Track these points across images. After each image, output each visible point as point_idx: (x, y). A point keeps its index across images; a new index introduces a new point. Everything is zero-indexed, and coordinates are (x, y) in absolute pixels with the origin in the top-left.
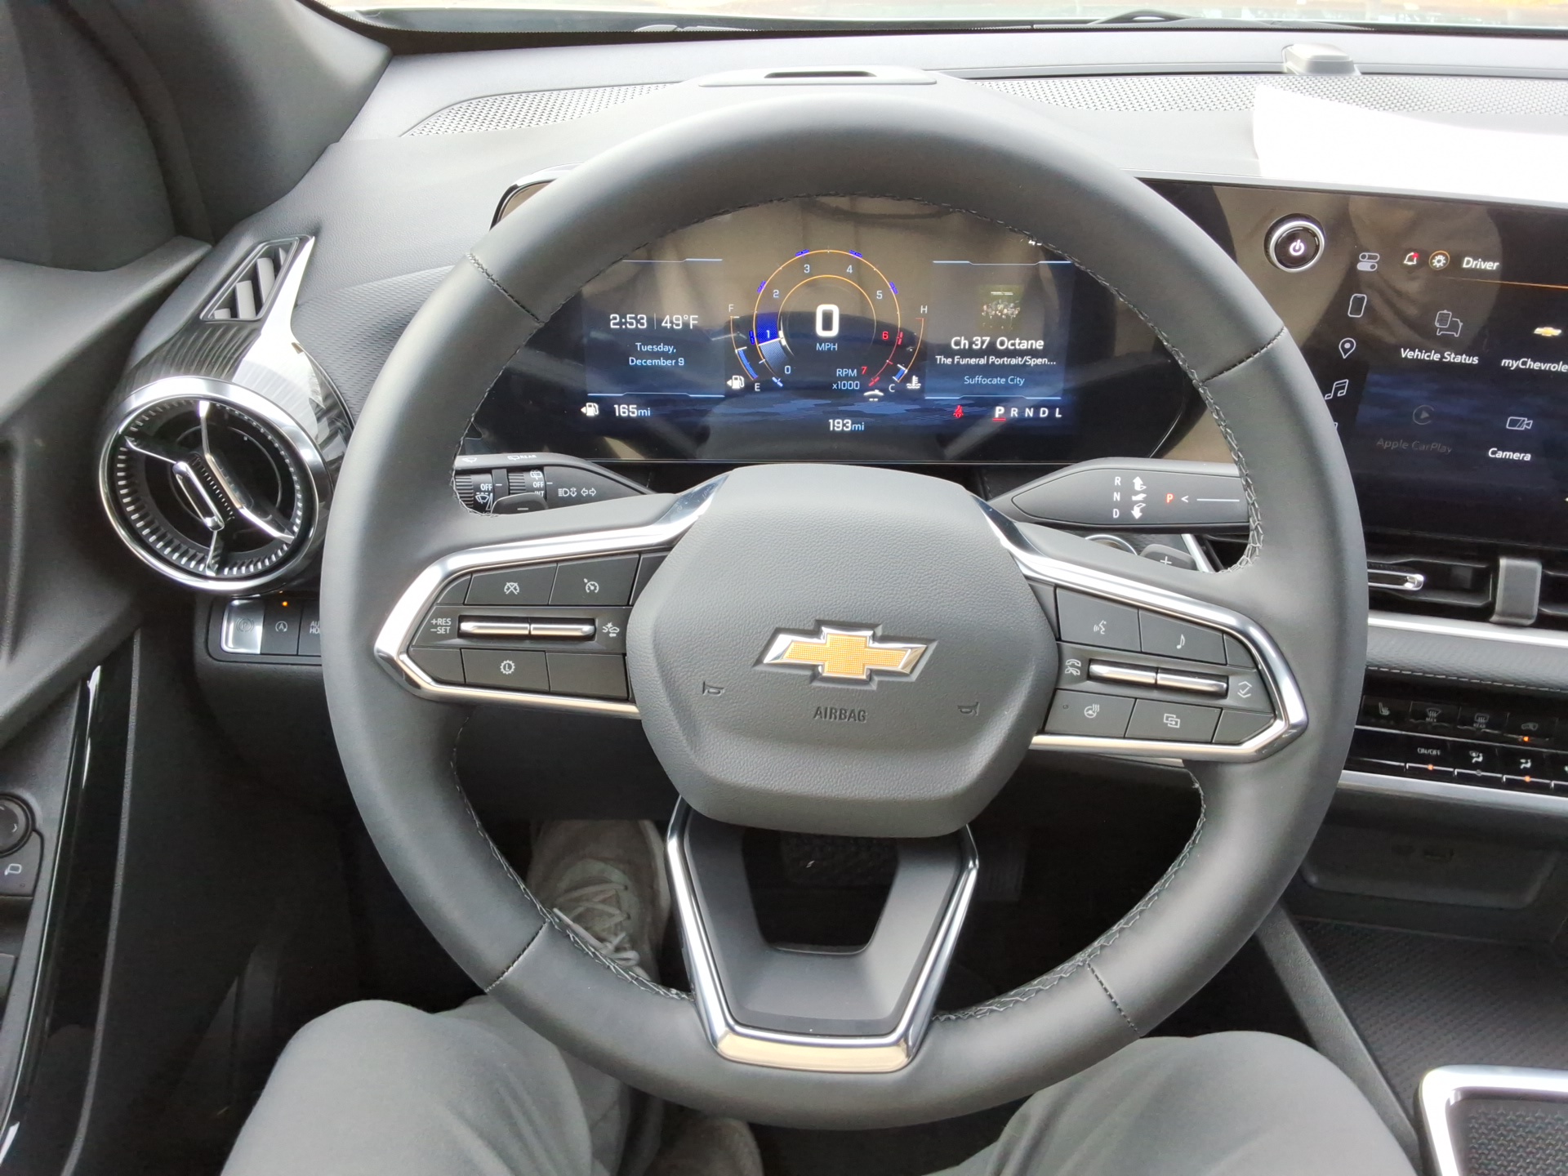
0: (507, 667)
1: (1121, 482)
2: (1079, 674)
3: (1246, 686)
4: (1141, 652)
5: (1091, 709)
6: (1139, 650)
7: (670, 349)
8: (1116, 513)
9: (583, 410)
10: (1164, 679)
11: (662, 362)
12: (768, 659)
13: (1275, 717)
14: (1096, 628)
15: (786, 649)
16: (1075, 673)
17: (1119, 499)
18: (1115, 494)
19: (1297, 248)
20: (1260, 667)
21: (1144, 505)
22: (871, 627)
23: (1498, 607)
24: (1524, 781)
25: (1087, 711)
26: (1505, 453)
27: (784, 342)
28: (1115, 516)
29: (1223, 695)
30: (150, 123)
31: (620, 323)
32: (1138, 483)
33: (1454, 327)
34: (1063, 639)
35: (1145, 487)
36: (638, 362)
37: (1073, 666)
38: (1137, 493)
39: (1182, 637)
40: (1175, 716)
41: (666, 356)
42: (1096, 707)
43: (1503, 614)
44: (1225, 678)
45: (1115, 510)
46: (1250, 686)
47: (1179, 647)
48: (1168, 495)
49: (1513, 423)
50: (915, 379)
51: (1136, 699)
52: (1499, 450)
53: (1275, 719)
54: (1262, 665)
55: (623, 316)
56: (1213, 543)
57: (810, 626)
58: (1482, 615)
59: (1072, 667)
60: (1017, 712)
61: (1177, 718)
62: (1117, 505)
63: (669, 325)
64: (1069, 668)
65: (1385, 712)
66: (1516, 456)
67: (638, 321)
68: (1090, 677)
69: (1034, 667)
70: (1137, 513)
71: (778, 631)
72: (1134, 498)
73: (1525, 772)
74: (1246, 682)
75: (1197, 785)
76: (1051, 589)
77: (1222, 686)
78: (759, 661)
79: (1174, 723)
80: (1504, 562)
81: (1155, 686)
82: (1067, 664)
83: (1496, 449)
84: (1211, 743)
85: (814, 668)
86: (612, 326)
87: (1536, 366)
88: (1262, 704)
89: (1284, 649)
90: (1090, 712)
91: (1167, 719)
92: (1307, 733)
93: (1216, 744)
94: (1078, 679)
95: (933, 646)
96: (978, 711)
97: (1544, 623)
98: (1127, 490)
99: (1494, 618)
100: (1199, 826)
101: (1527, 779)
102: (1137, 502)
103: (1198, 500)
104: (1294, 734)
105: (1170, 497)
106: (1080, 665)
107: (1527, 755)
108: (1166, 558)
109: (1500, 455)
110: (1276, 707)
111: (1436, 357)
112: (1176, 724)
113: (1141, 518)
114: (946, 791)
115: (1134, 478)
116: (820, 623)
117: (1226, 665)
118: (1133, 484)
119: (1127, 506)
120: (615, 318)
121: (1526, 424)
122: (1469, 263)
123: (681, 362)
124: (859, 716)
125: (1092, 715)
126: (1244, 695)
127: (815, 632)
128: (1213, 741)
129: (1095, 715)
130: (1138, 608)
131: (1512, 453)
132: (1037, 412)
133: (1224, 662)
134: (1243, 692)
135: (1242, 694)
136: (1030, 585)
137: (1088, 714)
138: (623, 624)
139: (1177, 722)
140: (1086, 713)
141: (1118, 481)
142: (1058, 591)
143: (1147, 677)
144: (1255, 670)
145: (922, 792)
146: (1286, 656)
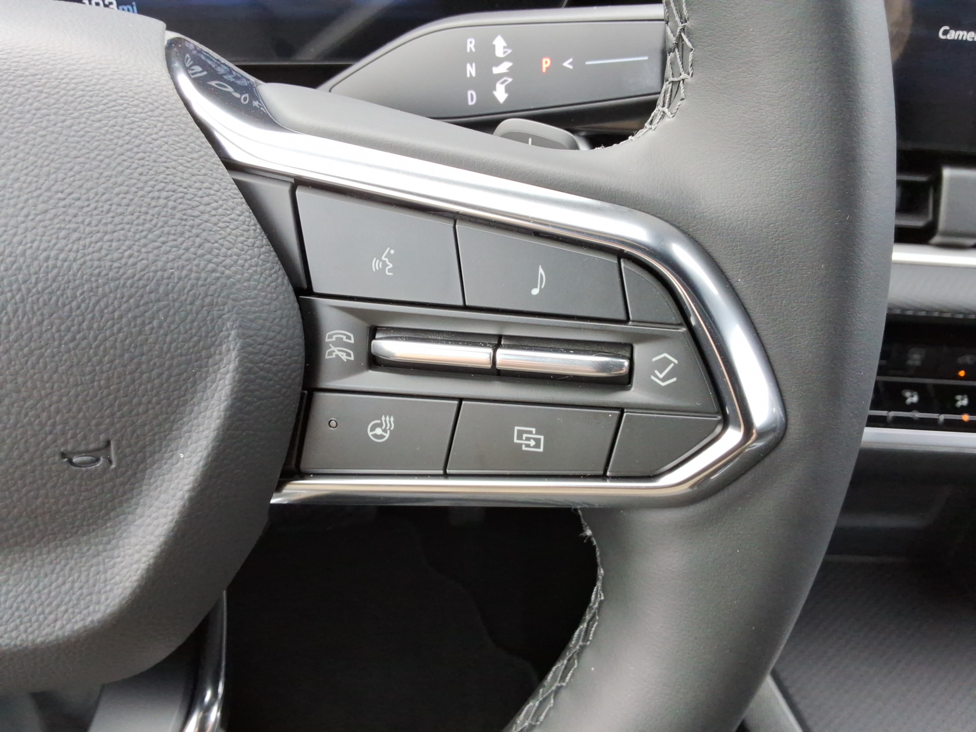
1: (475, 46)
2: (352, 358)
3: (666, 362)
4: (465, 308)
5: (380, 425)
6: (461, 303)
8: (472, 98)
10: (508, 358)
13: (726, 422)
14: (376, 265)
16: (344, 357)
17: (474, 74)
18: (468, 66)
20: (693, 322)
21: (510, 80)
23: (942, 225)
24: (961, 421)
25: (373, 429)
26: (958, 32)
28: (470, 103)
29: (624, 382)
32: (500, 46)
34: (317, 289)
35: (509, 51)
37: (340, 343)
38: (499, 61)
39: (541, 271)
40: (534, 430)
43: (946, 235)
44: (626, 348)
45: (469, 92)
46: (676, 362)
47: (535, 292)
48: (544, 60)
51: (461, 400)
52: (951, 29)
53: (725, 428)
54: (696, 319)
59: (338, 345)
60: (205, 453)
61: (537, 433)
62: (471, 83)
64: (333, 348)
66: (970, 36)
68: (375, 362)
69: (234, 354)
70: (501, 94)
72: (496, 70)
73: (962, 410)
74: (665, 355)
75: (589, 533)
76: (286, 189)
77: (621, 366)
79: (532, 443)
80: (948, 173)
81: (494, 373)
82: (327, 340)
83: (947, 28)
84: (603, 477)
88: (700, 397)
89: (739, 283)
90: (379, 431)
91: (520, 437)
92: (785, 446)
93: (615, 478)
94: (352, 369)
96: (113, 457)
98: (487, 58)
99: (937, 239)
100: (594, 603)
101: (966, 417)
102: (501, 76)
103: (588, 63)
104: (759, 450)
105: (546, 63)
106: (352, 341)
107: (963, 391)
108: (530, 140)
109: (952, 35)
110: (726, 398)
112: (537, 445)
113: (506, 101)
114: (68, 627)
115: (494, 38)
117: (627, 321)
118: (494, 46)
119: (487, 82)
125: (382, 437)
126: (663, 380)
128: (608, 474)
129: (387, 435)
130: (455, 217)
131: (965, 33)
133: (622, 316)
134: (661, 376)
135: (659, 378)
136: (237, 182)
137: (376, 436)
139: (538, 441)
140: (370, 434)
141: (471, 45)
142: (300, 193)
143: (479, 356)
144: (684, 329)
145: (14, 634)
146: (741, 295)
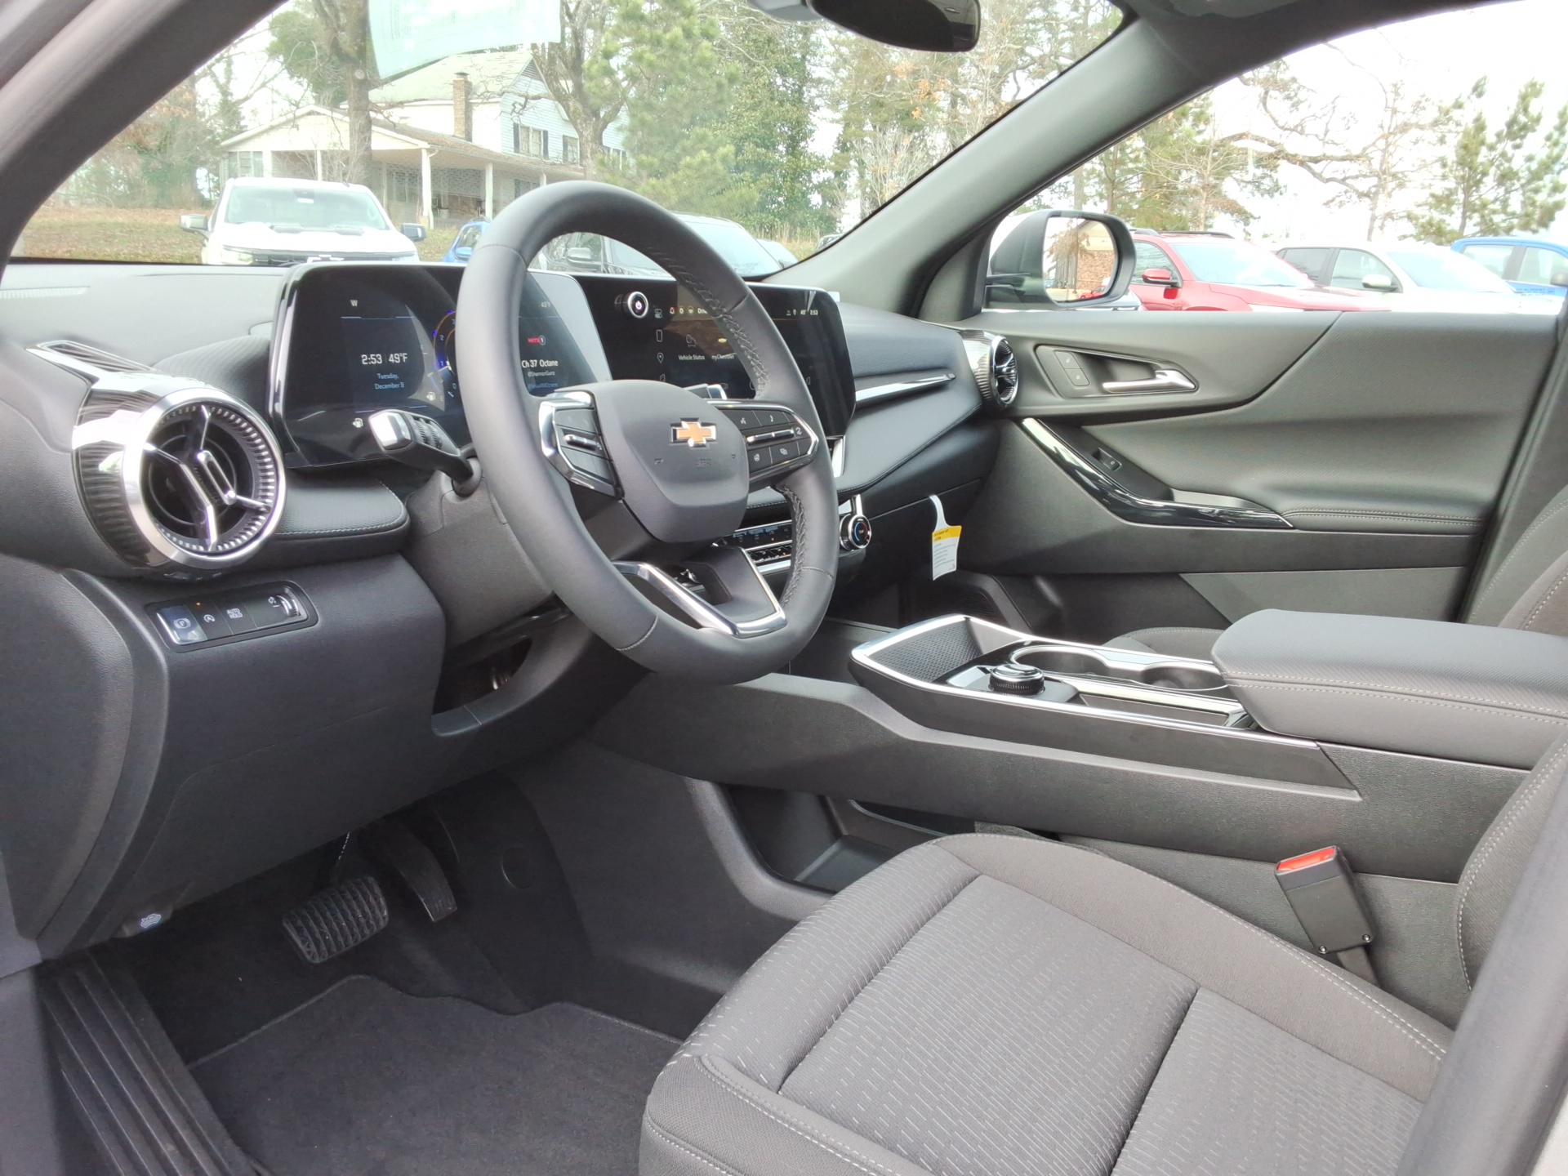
7: (395, 376)
9: (354, 424)
11: (393, 385)
19: (638, 306)
22: (697, 419)
27: (450, 369)
31: (368, 361)
33: (693, 343)
36: (380, 387)
41: (395, 381)
42: (758, 455)
55: (369, 356)
63: (393, 361)
67: (377, 360)
79: (785, 452)
86: (364, 363)
90: (757, 458)
91: (782, 452)
96: (737, 457)
111: (691, 358)
120: (364, 358)
122: (700, 311)
123: (402, 385)
140: (755, 459)
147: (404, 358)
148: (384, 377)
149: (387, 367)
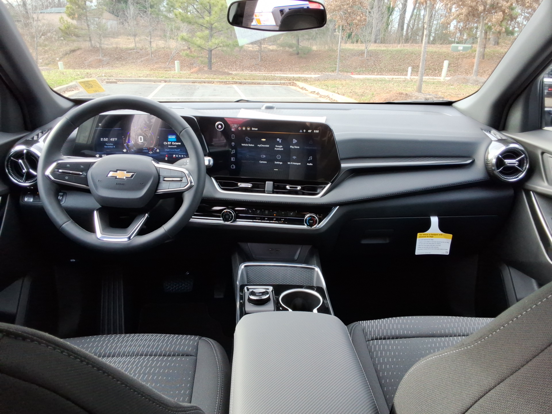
0: (67, 178)
7: (112, 144)
9: (96, 156)
11: (111, 147)
12: (109, 176)
15: (111, 174)
19: (220, 126)
22: (126, 170)
27: (133, 143)
29: (182, 180)
30: (22, 109)
31: (103, 140)
33: (249, 140)
34: (160, 175)
36: (106, 147)
41: (111, 146)
43: (266, 191)
49: (262, 156)
50: (158, 150)
55: (104, 138)
56: (219, 182)
57: (115, 170)
58: (264, 192)
59: (161, 179)
63: (112, 140)
65: (250, 211)
66: (264, 162)
67: (106, 140)
68: (164, 181)
71: (111, 171)
73: (275, 221)
78: (107, 176)
80: (266, 182)
81: (173, 181)
85: (116, 177)
86: (101, 140)
87: (263, 146)
88: (187, 181)
92: (194, 185)
93: (181, 188)
94: (162, 181)
95: (136, 174)
96: (143, 184)
97: (273, 192)
107: (275, 218)
109: (262, 162)
111: (247, 145)
114: (138, 197)
116: (117, 170)
117: (182, 176)
121: (264, 156)
122: (253, 129)
123: (114, 147)
124: (123, 184)
127: (116, 171)
130: (171, 169)
132: (181, 156)
136: (155, 167)
138: (87, 173)
142: (160, 168)
147: (116, 140)
148: (108, 144)
149: (109, 142)
